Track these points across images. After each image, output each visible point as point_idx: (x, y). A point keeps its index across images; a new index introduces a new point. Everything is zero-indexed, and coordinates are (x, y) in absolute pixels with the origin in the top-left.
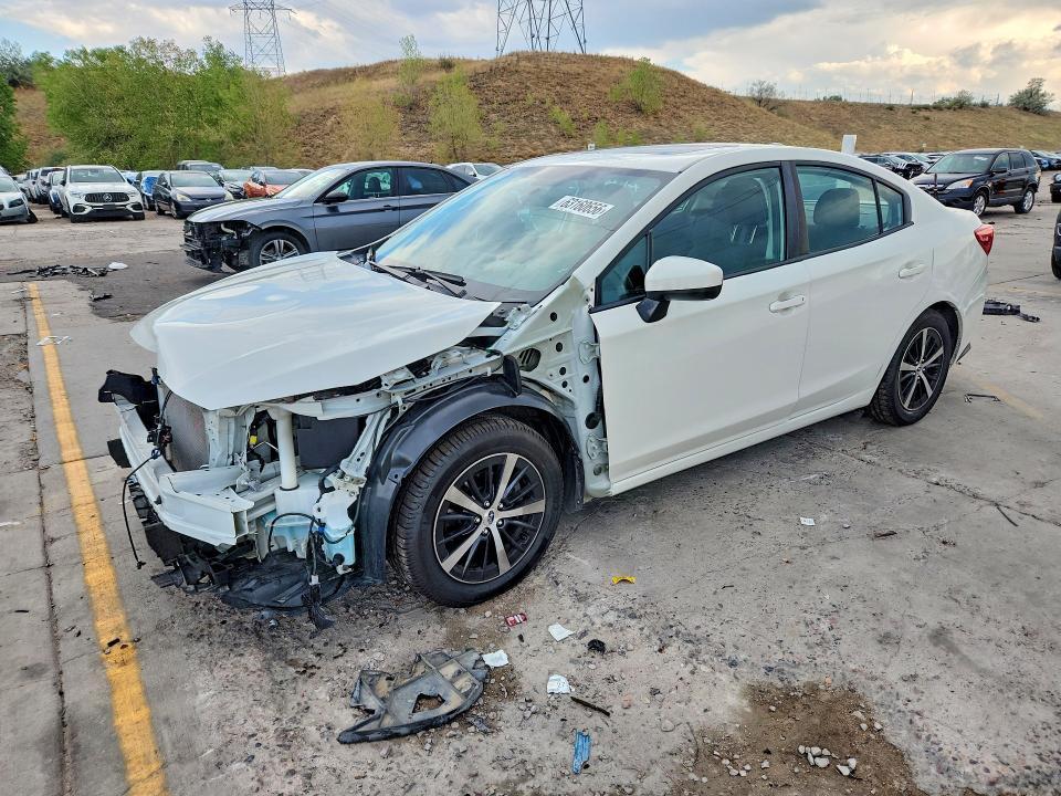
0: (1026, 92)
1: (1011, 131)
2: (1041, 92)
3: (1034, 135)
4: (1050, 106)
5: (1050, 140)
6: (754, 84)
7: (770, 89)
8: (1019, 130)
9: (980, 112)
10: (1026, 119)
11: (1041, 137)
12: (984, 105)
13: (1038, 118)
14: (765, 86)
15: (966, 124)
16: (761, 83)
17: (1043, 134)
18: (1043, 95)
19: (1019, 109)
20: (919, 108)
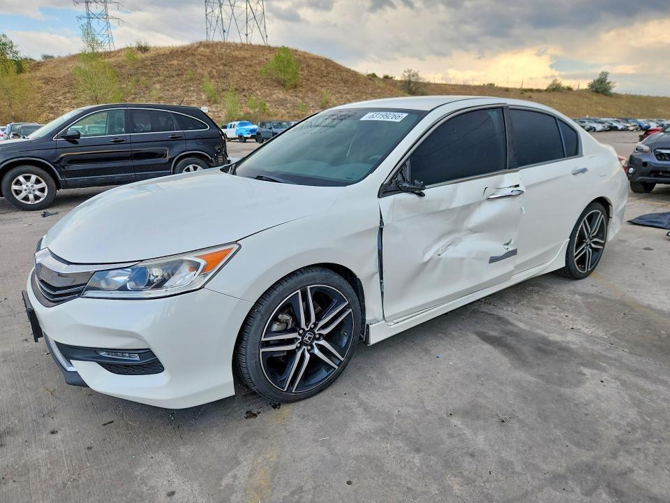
0: (598, 81)
1: (585, 106)
2: (607, 81)
3: (600, 109)
4: (613, 90)
5: (610, 112)
6: (405, 72)
7: (416, 75)
8: (591, 105)
9: (566, 93)
10: (595, 98)
11: (605, 110)
12: (569, 89)
13: (604, 97)
14: (412, 73)
15: (555, 101)
16: (410, 71)
17: (606, 108)
18: (609, 83)
19: (593, 91)
20: (526, 90)
